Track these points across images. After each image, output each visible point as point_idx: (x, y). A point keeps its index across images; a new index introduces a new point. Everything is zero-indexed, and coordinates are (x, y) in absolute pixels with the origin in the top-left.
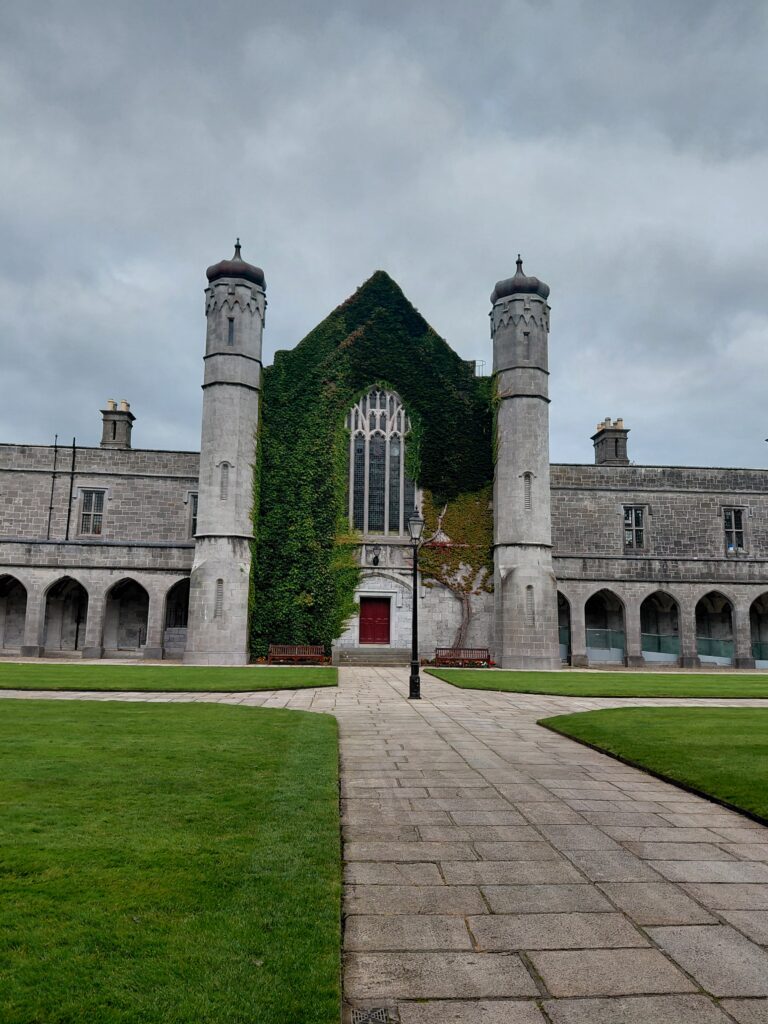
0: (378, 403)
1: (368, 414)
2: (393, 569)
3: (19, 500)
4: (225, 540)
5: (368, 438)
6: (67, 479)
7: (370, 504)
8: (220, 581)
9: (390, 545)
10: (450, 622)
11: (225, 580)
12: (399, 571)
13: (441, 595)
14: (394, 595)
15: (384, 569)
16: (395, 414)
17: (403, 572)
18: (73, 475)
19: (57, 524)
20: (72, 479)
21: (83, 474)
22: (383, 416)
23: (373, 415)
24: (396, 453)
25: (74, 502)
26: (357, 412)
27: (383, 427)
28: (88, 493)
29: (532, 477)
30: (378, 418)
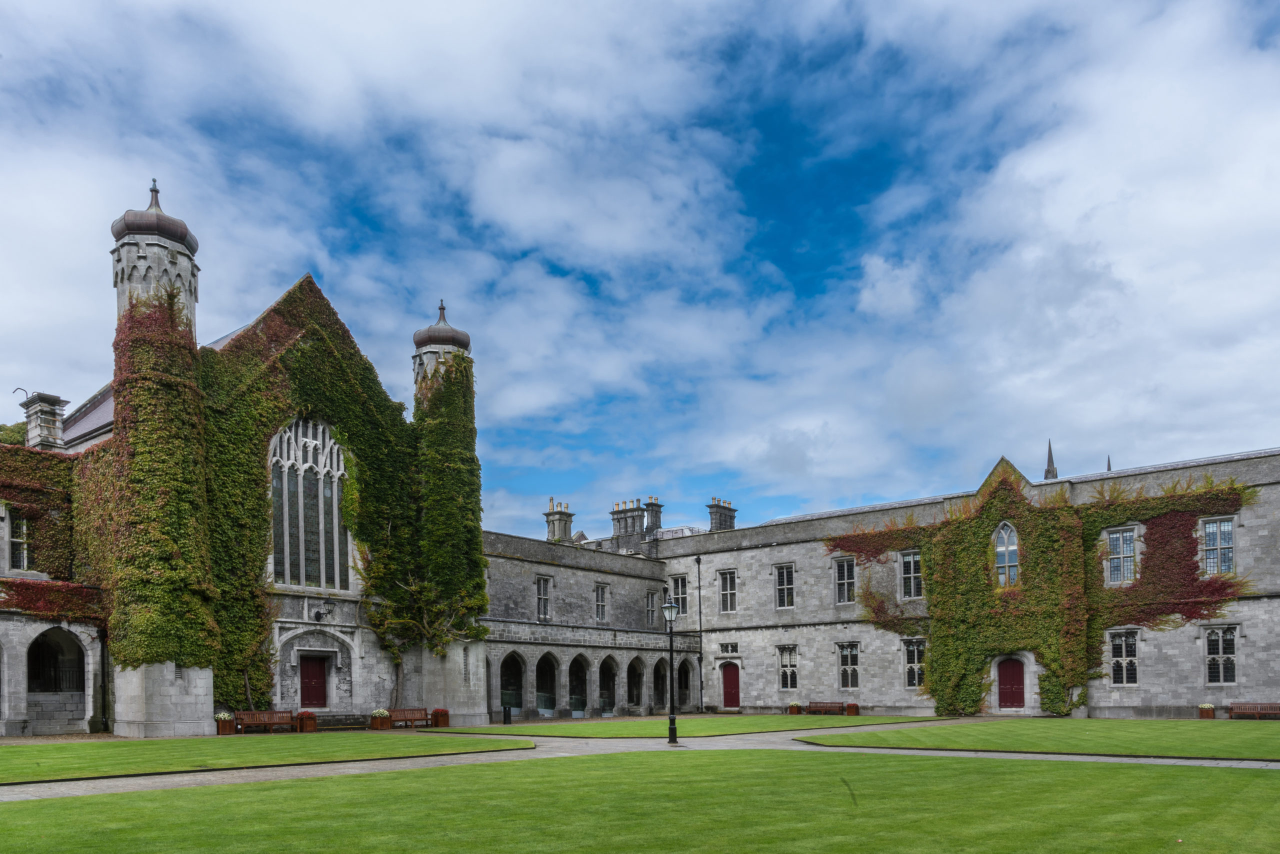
0: (310, 432)
1: (301, 444)
2: (334, 626)
5: (301, 473)
7: (307, 550)
9: (326, 599)
12: (339, 629)
13: (378, 655)
15: (325, 625)
16: (327, 450)
17: (344, 629)
22: (316, 449)
23: (305, 447)
24: (328, 494)
26: (289, 439)
27: (316, 461)
30: (310, 450)
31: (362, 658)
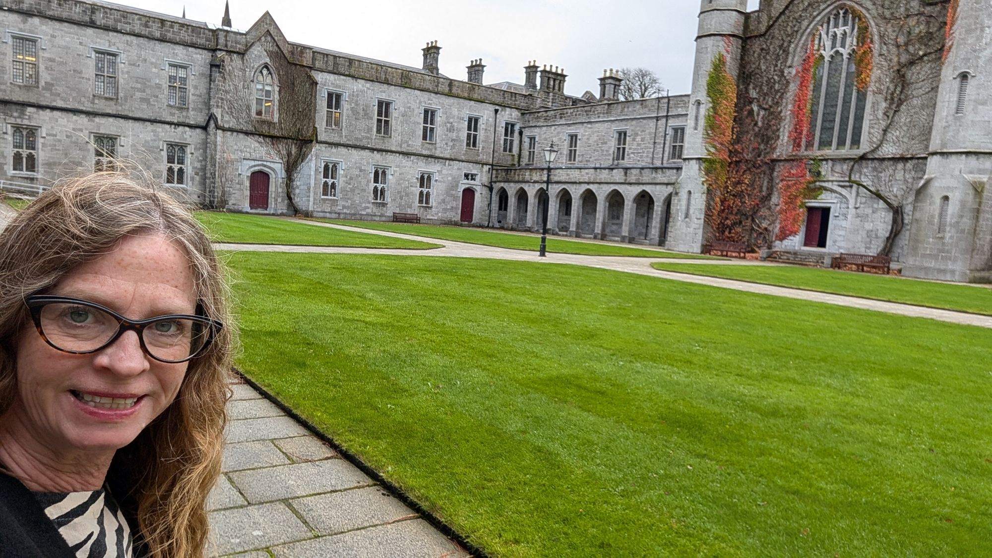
0: (841, 21)
1: (831, 34)
2: (832, 181)
3: (638, 139)
4: (694, 161)
5: (827, 59)
6: (664, 120)
7: (824, 121)
8: (690, 192)
9: (832, 160)
10: (880, 231)
11: (692, 192)
12: (837, 183)
13: (875, 206)
14: (832, 206)
15: (824, 181)
16: (856, 29)
17: (841, 184)
18: (667, 117)
19: (657, 153)
20: (667, 121)
21: (673, 116)
22: (845, 34)
23: (835, 36)
24: (853, 69)
25: (667, 136)
26: (820, 34)
27: (843, 46)
28: (676, 130)
29: (969, 77)
30: (839, 36)
31: (856, 208)
